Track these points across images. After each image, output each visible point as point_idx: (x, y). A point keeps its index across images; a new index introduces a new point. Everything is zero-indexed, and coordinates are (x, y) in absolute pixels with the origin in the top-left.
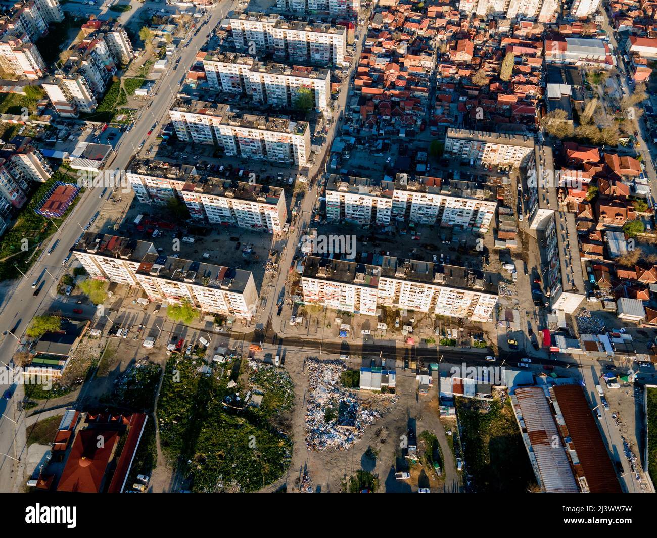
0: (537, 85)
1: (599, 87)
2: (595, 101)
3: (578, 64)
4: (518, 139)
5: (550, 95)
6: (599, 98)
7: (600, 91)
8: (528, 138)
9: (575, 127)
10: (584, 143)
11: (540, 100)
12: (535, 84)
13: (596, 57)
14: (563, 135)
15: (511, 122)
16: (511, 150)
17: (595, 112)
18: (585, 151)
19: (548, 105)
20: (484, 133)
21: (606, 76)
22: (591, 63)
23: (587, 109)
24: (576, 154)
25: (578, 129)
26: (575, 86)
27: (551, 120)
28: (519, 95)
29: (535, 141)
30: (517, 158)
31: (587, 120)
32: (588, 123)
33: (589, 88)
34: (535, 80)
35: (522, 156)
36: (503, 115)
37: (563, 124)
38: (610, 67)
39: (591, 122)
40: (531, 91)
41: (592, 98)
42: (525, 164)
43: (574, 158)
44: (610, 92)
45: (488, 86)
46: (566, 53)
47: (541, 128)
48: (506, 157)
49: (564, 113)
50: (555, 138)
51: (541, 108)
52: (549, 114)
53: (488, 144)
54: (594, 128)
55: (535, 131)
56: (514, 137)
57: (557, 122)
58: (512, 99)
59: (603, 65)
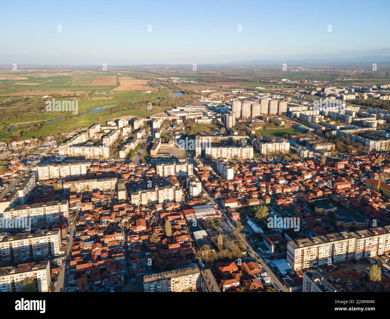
0: (188, 234)
1: (219, 228)
2: (220, 235)
3: (204, 218)
4: (189, 270)
5: (197, 238)
6: (222, 233)
7: (221, 230)
8: (195, 267)
9: (217, 253)
10: (226, 261)
11: (193, 243)
12: (186, 234)
13: (211, 213)
14: (213, 259)
15: (181, 260)
16: (187, 278)
17: (224, 241)
18: (228, 265)
19: (198, 244)
20: (168, 272)
21: (220, 221)
22: (210, 217)
23: (219, 241)
24: (225, 269)
25: (219, 253)
26: (208, 230)
27: (203, 252)
28: (180, 242)
29: (199, 268)
30: (193, 283)
31: (222, 247)
32: (223, 249)
33: (215, 230)
34: (186, 232)
35: (195, 280)
36: (175, 257)
37: (210, 253)
38: (220, 216)
39: (224, 248)
40: (186, 239)
41: (218, 234)
42: (199, 285)
43: (225, 272)
44: (225, 229)
45: (161, 242)
46: (196, 214)
47: (200, 259)
48: (186, 284)
49: (208, 246)
50: (210, 262)
51: (195, 247)
52: (200, 249)
53: (172, 279)
54: (227, 250)
55: (197, 261)
56: (186, 269)
57: (206, 252)
58: (177, 246)
59: (216, 216)
